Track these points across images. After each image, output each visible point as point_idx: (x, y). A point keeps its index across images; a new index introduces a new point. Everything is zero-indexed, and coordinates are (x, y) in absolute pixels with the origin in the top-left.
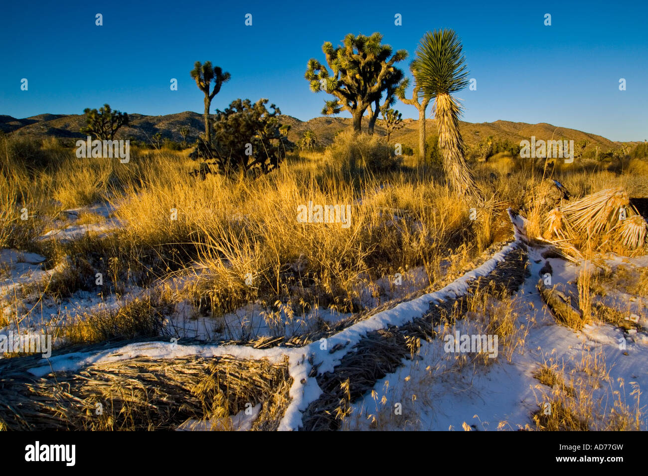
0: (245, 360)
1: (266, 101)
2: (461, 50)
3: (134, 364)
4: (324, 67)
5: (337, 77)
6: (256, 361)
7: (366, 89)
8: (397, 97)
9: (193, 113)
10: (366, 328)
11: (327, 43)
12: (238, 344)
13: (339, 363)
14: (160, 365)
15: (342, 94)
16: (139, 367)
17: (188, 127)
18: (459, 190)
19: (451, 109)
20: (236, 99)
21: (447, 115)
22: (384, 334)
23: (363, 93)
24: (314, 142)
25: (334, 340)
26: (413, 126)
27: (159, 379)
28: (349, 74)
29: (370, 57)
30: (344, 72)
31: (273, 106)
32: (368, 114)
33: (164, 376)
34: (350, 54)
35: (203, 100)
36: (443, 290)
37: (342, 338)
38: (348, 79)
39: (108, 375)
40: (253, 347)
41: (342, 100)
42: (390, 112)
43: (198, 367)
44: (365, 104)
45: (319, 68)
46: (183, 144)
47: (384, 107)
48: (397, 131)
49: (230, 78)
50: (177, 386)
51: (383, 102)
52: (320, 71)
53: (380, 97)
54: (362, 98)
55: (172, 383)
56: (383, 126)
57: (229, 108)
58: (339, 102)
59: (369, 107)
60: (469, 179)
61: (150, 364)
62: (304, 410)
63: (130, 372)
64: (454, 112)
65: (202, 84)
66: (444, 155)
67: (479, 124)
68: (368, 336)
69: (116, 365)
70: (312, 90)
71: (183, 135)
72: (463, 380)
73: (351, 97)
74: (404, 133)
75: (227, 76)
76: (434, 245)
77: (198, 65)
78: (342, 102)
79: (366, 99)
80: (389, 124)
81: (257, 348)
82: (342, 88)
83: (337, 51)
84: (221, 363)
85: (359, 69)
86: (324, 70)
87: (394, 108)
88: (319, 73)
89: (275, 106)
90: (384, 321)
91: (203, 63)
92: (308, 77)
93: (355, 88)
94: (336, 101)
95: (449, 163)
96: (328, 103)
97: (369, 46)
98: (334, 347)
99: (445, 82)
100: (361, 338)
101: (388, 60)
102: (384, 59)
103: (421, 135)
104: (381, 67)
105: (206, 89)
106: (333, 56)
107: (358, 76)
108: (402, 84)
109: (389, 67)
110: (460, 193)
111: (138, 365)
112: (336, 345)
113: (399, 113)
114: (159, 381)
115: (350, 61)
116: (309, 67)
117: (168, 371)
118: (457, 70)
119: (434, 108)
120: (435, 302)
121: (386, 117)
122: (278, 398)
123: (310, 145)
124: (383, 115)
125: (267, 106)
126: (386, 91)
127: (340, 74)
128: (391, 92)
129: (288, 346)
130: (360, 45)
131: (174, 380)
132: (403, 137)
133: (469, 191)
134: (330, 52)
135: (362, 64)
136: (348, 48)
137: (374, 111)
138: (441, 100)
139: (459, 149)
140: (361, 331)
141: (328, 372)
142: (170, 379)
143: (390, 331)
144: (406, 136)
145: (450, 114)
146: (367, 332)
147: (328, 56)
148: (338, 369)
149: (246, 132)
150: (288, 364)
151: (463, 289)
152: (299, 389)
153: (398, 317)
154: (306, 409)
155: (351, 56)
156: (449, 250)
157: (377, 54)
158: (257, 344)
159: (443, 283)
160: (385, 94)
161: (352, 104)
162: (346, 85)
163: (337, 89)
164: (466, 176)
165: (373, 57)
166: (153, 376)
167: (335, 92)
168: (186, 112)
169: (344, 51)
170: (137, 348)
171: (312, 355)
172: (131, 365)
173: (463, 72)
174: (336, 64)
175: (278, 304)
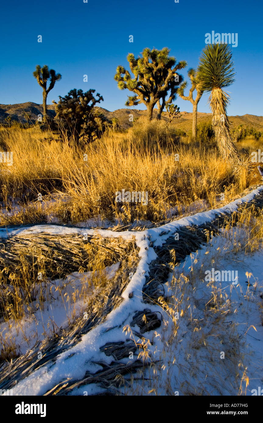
0: (107, 237)
1: (94, 91)
2: (231, 57)
3: (41, 236)
4: (128, 72)
5: (137, 79)
6: (115, 238)
7: (157, 88)
8: (178, 95)
9: (33, 103)
10: (179, 225)
11: (130, 54)
12: (103, 229)
13: (165, 242)
14: (56, 238)
15: (140, 92)
16: (44, 238)
17: (29, 113)
18: (225, 154)
19: (222, 99)
20: (73, 89)
21: (219, 103)
22: (190, 229)
23: (155, 91)
24: (118, 126)
25: (161, 229)
26: (187, 117)
27: (56, 245)
28: (146, 77)
29: (160, 66)
30: (142, 76)
31: (98, 95)
32: (157, 107)
33: (59, 244)
34: (147, 63)
35: (42, 93)
36: (223, 208)
37: (165, 228)
38: (145, 81)
39: (26, 241)
40: (112, 230)
41: (140, 96)
42: (172, 106)
43: (80, 239)
44: (156, 99)
45: (124, 72)
46: (27, 125)
47: (168, 102)
48: (176, 119)
49: (61, 78)
50: (67, 250)
51: (168, 98)
52: (125, 74)
53: (166, 94)
54: (154, 95)
55: (64, 249)
56: (166, 116)
57: (68, 95)
58: (137, 97)
59: (158, 101)
60: (232, 147)
61: (50, 237)
62: (149, 264)
63: (39, 240)
64: (224, 101)
65: (41, 81)
66: (215, 131)
67: (233, 117)
68: (181, 229)
69: (30, 236)
70: (119, 88)
71: (26, 118)
72: (238, 259)
73: (146, 94)
74: (180, 121)
75: (59, 77)
76: (211, 186)
77: (39, 68)
78: (140, 97)
79: (156, 95)
80: (171, 115)
81: (114, 231)
82: (140, 87)
83: (137, 60)
84: (93, 238)
85: (153, 74)
86: (128, 74)
87: (174, 103)
88: (124, 76)
89: (99, 94)
90: (189, 221)
91: (43, 66)
92: (116, 79)
93: (149, 87)
94: (136, 97)
95: (218, 136)
96: (130, 98)
97: (160, 57)
98: (162, 233)
99: (219, 79)
100: (176, 230)
101: (173, 68)
102: (170, 67)
103: (194, 122)
104: (168, 72)
105: (44, 85)
106: (135, 64)
107: (151, 79)
108: (182, 85)
109: (173, 73)
110: (225, 156)
111: (43, 237)
112: (163, 232)
113: (178, 107)
114: (56, 247)
115: (146, 68)
116: (118, 71)
117: (62, 241)
118: (227, 72)
119: (210, 98)
120: (218, 214)
121: (169, 109)
122: (131, 258)
123: (115, 128)
124: (166, 108)
125: (94, 95)
126: (170, 90)
127: (139, 76)
128: (174, 91)
129: (133, 231)
130: (153, 56)
131: (65, 247)
132: (179, 124)
133: (231, 155)
134: (132, 61)
135: (155, 71)
136: (145, 58)
137: (161, 104)
138: (216, 93)
139: (226, 127)
140: (176, 226)
141: (159, 246)
142: (63, 246)
143: (193, 227)
144: (182, 123)
145: (221, 103)
146: (180, 227)
147: (131, 64)
148: (165, 245)
149: (79, 112)
150: (135, 240)
151: (235, 209)
152: (145, 253)
153: (198, 220)
154: (150, 263)
155: (147, 65)
156: (224, 186)
157: (166, 63)
158: (114, 229)
159: (222, 205)
160: (169, 92)
161: (147, 99)
162: (143, 85)
163: (137, 88)
164: (230, 145)
165: (163, 65)
166: (53, 244)
167: (135, 90)
168: (28, 103)
169: (143, 61)
170: (41, 227)
171: (149, 236)
172: (39, 237)
173: (231, 73)
174: (137, 70)
175: (124, 208)
